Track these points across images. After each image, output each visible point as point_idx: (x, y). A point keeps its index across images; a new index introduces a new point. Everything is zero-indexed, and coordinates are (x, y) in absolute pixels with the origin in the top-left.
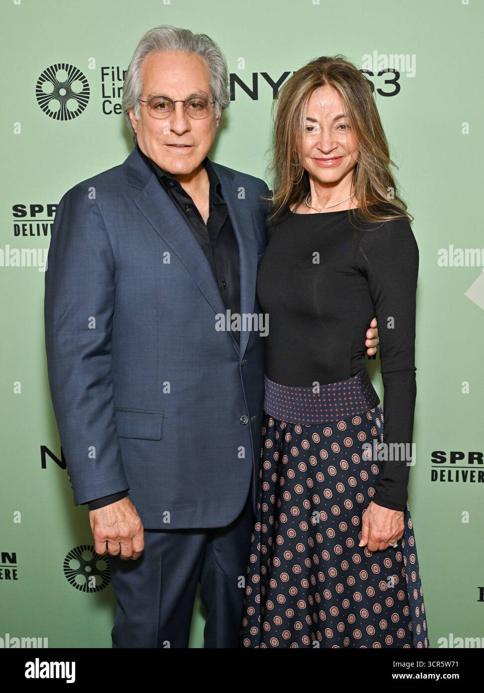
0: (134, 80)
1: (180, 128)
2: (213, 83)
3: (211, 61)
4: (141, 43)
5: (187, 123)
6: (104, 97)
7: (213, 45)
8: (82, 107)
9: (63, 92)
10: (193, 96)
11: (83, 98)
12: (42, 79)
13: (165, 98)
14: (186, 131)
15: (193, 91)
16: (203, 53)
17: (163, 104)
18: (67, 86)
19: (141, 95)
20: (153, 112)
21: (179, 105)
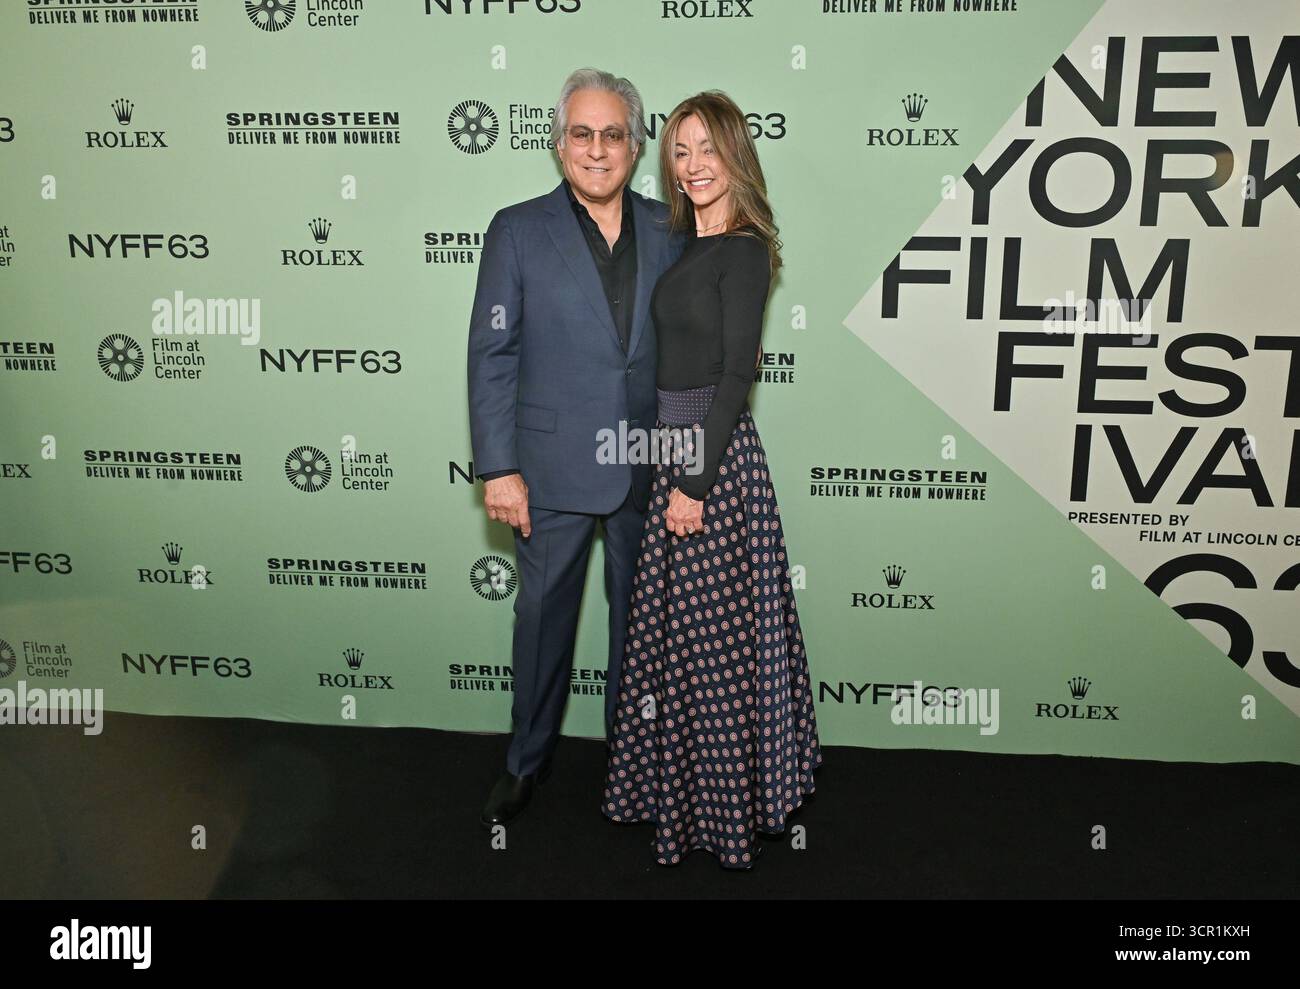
0: (560, 114)
1: (597, 153)
2: (629, 120)
3: (628, 100)
4: (567, 83)
5: (604, 150)
6: (512, 132)
7: (632, 86)
8: (491, 142)
9: (473, 127)
10: (609, 128)
11: (493, 133)
12: (454, 115)
13: (586, 128)
14: (602, 158)
15: (610, 123)
16: (622, 94)
17: (584, 133)
18: (477, 122)
19: (566, 126)
20: (574, 139)
21: (597, 134)
